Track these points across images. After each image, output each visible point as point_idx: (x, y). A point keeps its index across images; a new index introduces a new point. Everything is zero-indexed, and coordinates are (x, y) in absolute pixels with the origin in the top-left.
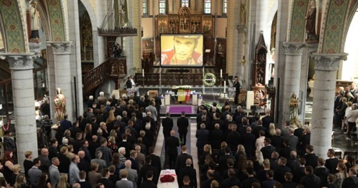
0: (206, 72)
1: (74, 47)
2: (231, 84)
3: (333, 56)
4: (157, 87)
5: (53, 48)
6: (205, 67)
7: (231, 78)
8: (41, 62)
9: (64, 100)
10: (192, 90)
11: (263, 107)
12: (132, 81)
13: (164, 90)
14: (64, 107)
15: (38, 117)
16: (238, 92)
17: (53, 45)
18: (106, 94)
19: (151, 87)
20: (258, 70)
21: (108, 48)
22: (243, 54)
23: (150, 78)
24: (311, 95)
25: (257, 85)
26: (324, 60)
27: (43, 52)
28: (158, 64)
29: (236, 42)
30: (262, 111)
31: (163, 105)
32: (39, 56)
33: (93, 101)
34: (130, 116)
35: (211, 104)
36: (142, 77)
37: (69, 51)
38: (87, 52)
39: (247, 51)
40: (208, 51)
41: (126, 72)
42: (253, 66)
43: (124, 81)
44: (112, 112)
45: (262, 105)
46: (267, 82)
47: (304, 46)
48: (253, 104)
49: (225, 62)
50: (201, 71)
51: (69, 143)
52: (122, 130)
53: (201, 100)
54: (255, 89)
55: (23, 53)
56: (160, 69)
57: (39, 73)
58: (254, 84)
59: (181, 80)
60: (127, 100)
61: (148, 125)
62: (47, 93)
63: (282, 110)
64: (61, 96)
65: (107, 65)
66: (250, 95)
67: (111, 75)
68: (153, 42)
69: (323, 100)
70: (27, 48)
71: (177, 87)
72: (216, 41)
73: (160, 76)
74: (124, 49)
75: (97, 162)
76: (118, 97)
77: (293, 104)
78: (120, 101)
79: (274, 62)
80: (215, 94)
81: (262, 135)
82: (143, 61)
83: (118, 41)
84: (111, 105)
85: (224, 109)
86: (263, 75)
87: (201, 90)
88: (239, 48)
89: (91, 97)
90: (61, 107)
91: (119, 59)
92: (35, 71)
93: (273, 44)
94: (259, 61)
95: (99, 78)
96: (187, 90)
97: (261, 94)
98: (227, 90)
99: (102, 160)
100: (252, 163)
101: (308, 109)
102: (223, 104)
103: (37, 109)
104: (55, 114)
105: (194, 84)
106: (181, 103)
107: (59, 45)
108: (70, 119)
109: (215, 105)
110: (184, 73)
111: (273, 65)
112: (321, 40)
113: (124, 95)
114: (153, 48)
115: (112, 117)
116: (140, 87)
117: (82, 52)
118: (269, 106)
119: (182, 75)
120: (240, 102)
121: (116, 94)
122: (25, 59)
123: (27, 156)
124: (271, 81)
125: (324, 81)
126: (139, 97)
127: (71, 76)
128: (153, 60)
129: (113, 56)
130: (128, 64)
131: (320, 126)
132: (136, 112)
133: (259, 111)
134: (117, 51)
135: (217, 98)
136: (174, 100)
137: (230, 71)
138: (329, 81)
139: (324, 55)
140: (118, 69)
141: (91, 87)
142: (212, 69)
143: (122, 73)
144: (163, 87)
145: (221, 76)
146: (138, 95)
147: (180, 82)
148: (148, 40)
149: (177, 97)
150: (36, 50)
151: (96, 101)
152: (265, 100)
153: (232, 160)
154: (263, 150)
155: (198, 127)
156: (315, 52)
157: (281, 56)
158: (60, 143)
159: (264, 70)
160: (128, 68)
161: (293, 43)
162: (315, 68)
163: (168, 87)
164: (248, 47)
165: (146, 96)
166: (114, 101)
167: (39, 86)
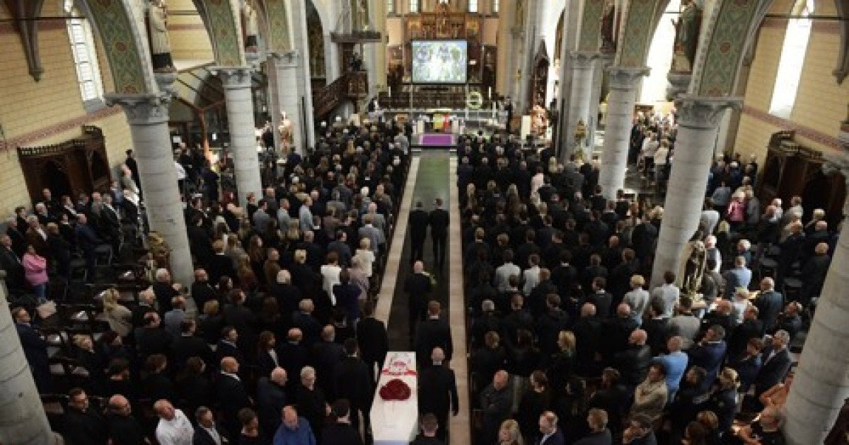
0: (470, 91)
1: (301, 57)
2: (502, 107)
3: (633, 71)
4: (407, 110)
5: (275, 60)
6: (470, 84)
7: (502, 99)
8: (259, 78)
9: (290, 127)
10: (452, 114)
11: (542, 137)
12: (376, 103)
13: (416, 115)
14: (291, 137)
15: (260, 149)
16: (510, 117)
17: (274, 55)
18: (344, 120)
19: (399, 110)
20: (538, 88)
21: (344, 59)
22: (518, 67)
23: (398, 98)
24: (602, 122)
25: (535, 108)
26: (622, 75)
27: (263, 65)
28: (408, 80)
29: (510, 51)
30: (540, 142)
31: (414, 133)
32: (258, 69)
33: (326, 129)
34: (373, 147)
35: (475, 133)
36: (387, 98)
37: (295, 63)
38: (317, 65)
39: (523, 62)
40: (473, 62)
41: (367, 90)
42: (531, 83)
43: (365, 102)
44: (351, 142)
45: (541, 135)
46: (548, 105)
47: (596, 57)
48: (529, 133)
49: (495, 77)
50: (464, 90)
51: (301, 181)
52: (364, 165)
53: (462, 127)
54: (533, 114)
55: (238, 67)
56: (412, 87)
57: (258, 93)
58: (531, 107)
59: (438, 102)
60: (368, 126)
61: (397, 161)
62: (270, 119)
63: (565, 140)
64: (286, 123)
65: (343, 81)
66: (526, 120)
67: (349, 94)
68: (401, 51)
69: (617, 128)
70: (243, 59)
71: (432, 110)
72: (483, 48)
73: (411, 96)
74: (364, 60)
75: (335, 206)
76: (357, 124)
77: (579, 132)
78: (361, 128)
79: (557, 79)
80: (480, 120)
81: (539, 172)
82: (388, 77)
83: (357, 49)
84: (350, 134)
85: (492, 139)
86: (543, 95)
87: (463, 115)
88: (513, 58)
89: (324, 124)
90: (287, 136)
91: (359, 72)
92: (253, 90)
93: (558, 55)
94: (539, 76)
95: (333, 99)
96: (446, 114)
97: (540, 120)
98: (497, 114)
99: (340, 203)
100: (525, 207)
101: (598, 141)
102: (491, 133)
103: (258, 138)
104: (280, 146)
105: (454, 106)
106: (437, 131)
107: (282, 55)
108: (299, 151)
109: (480, 133)
110: (442, 92)
111: (557, 83)
112: (619, 49)
113: (366, 121)
114: (401, 58)
115: (351, 149)
116: (385, 110)
117: (311, 64)
118: (549, 136)
119: (441, 94)
120: (513, 129)
121: (355, 119)
122: (240, 73)
123: (249, 198)
124: (554, 103)
125: (621, 103)
126: (384, 123)
127: (299, 95)
128: (401, 74)
129: (350, 69)
130: (370, 80)
131: (612, 161)
132: (382, 143)
133: (536, 143)
134: (356, 63)
135: (484, 124)
136: (428, 127)
137: (501, 90)
138: (626, 103)
139: (622, 68)
140: (357, 87)
141: (323, 111)
142: (478, 88)
143: (362, 92)
144: (414, 110)
145: (490, 96)
146: (383, 120)
147: (435, 103)
148: (395, 49)
149: (432, 124)
150: (254, 62)
151: (331, 128)
152: (545, 128)
153: (502, 204)
154: (540, 190)
155: (460, 162)
156: (611, 64)
157: (567, 70)
158: (289, 182)
159: (545, 88)
160: (370, 86)
161: (583, 52)
162: (611, 85)
163: (421, 110)
164: (526, 57)
165: (394, 122)
166: (353, 129)
167: (259, 110)
